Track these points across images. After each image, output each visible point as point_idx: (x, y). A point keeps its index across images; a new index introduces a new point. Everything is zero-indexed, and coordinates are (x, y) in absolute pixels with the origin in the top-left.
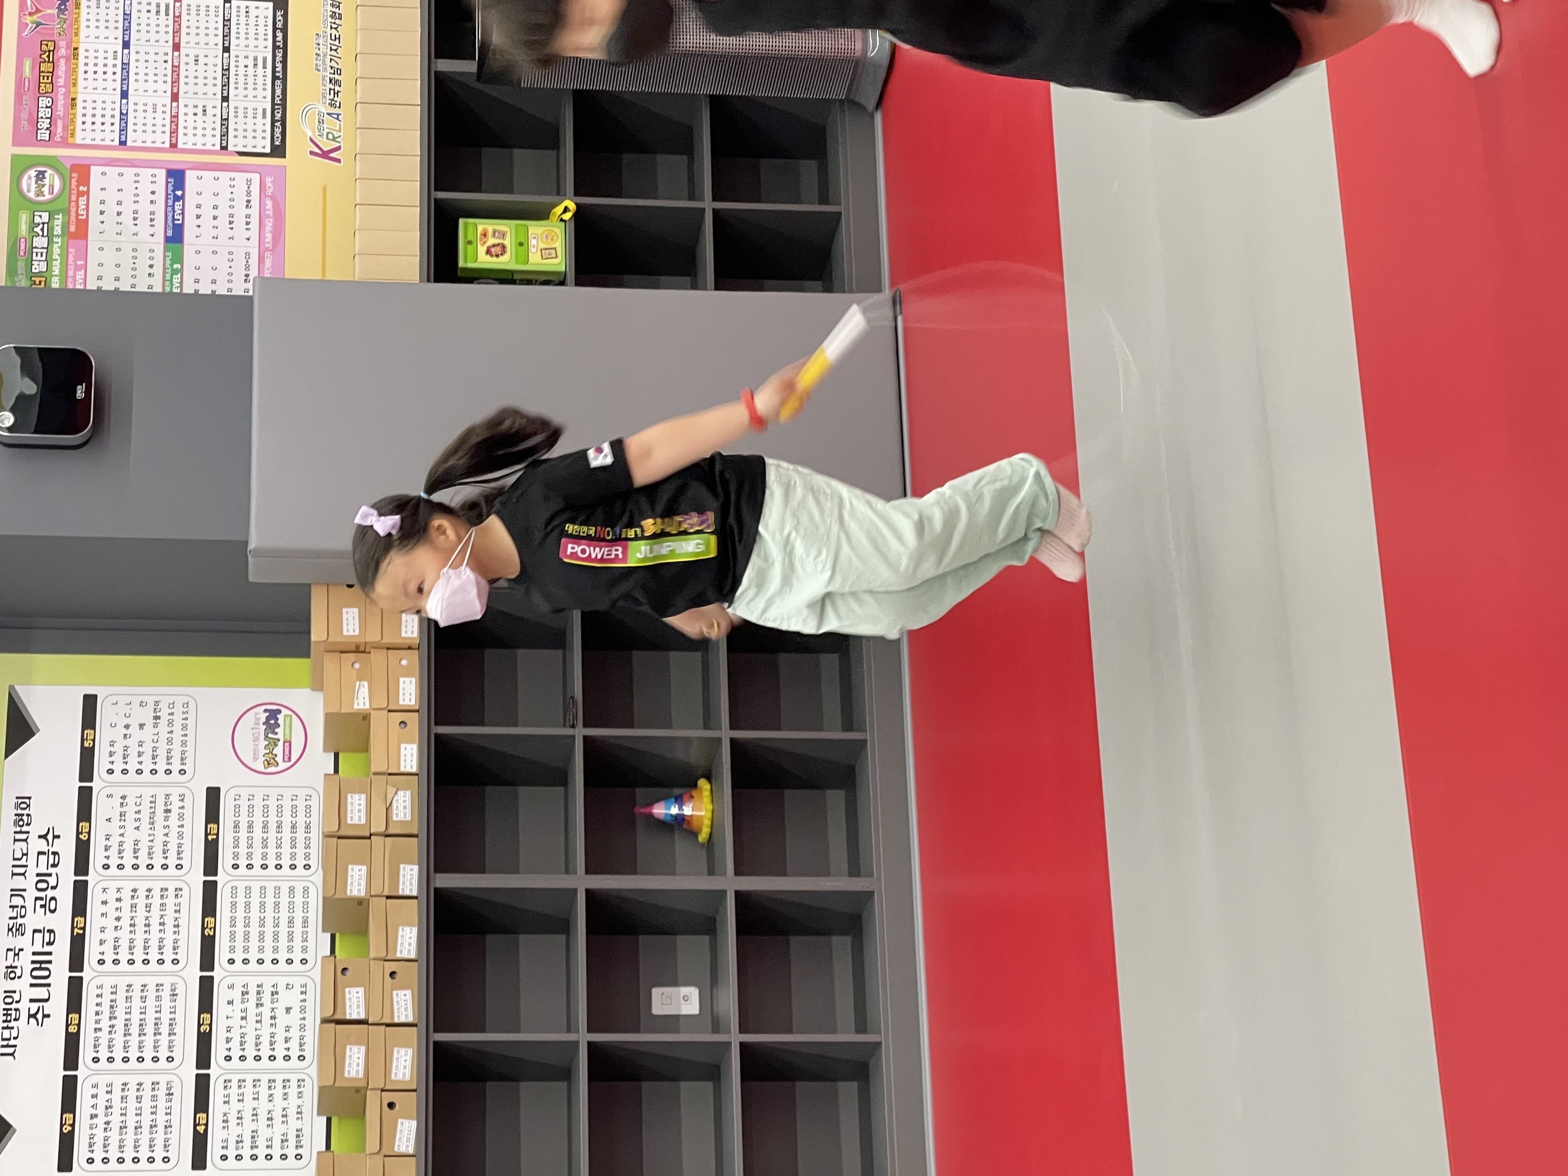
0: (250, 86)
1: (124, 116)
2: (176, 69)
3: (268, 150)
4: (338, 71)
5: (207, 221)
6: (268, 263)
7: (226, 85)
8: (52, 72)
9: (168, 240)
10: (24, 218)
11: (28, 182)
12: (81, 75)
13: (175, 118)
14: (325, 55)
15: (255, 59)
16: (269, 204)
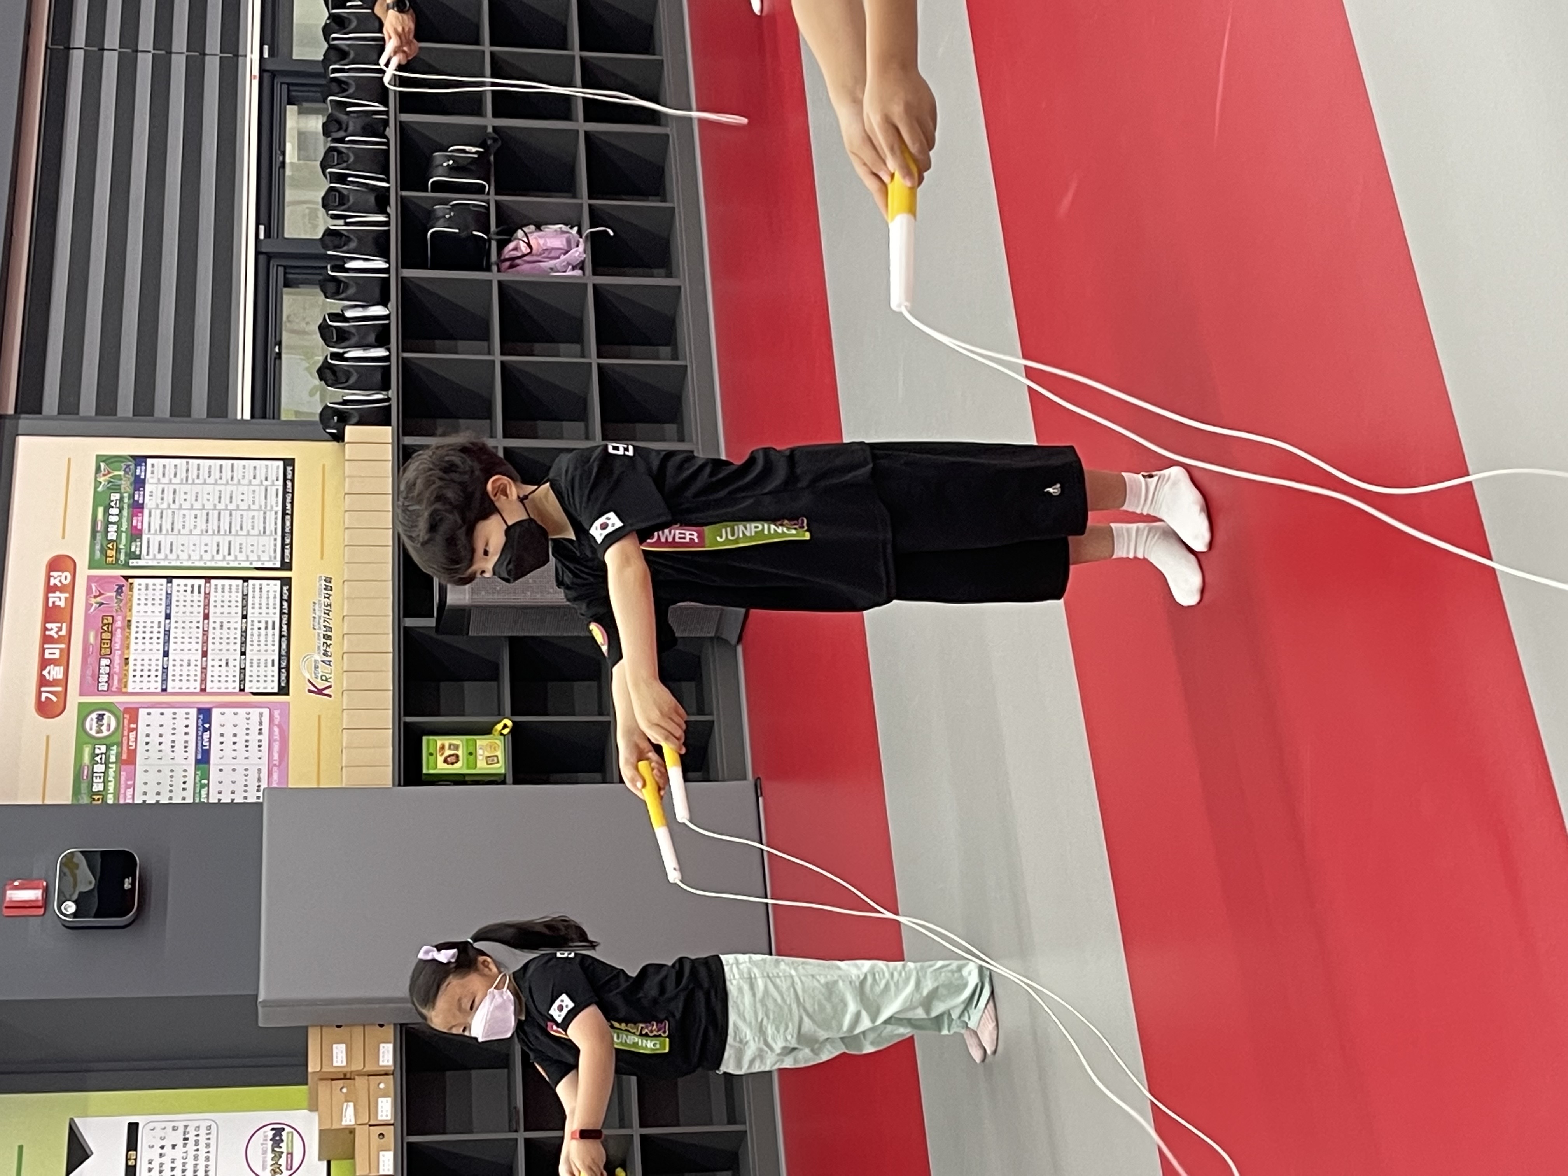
0: (263, 643)
1: (165, 670)
2: (205, 633)
3: (276, 690)
4: (331, 629)
5: (228, 745)
6: (275, 776)
7: (244, 643)
8: (110, 640)
9: (198, 762)
10: (87, 751)
11: (91, 723)
12: (133, 641)
13: (204, 669)
14: (320, 617)
15: (267, 622)
16: (276, 730)
